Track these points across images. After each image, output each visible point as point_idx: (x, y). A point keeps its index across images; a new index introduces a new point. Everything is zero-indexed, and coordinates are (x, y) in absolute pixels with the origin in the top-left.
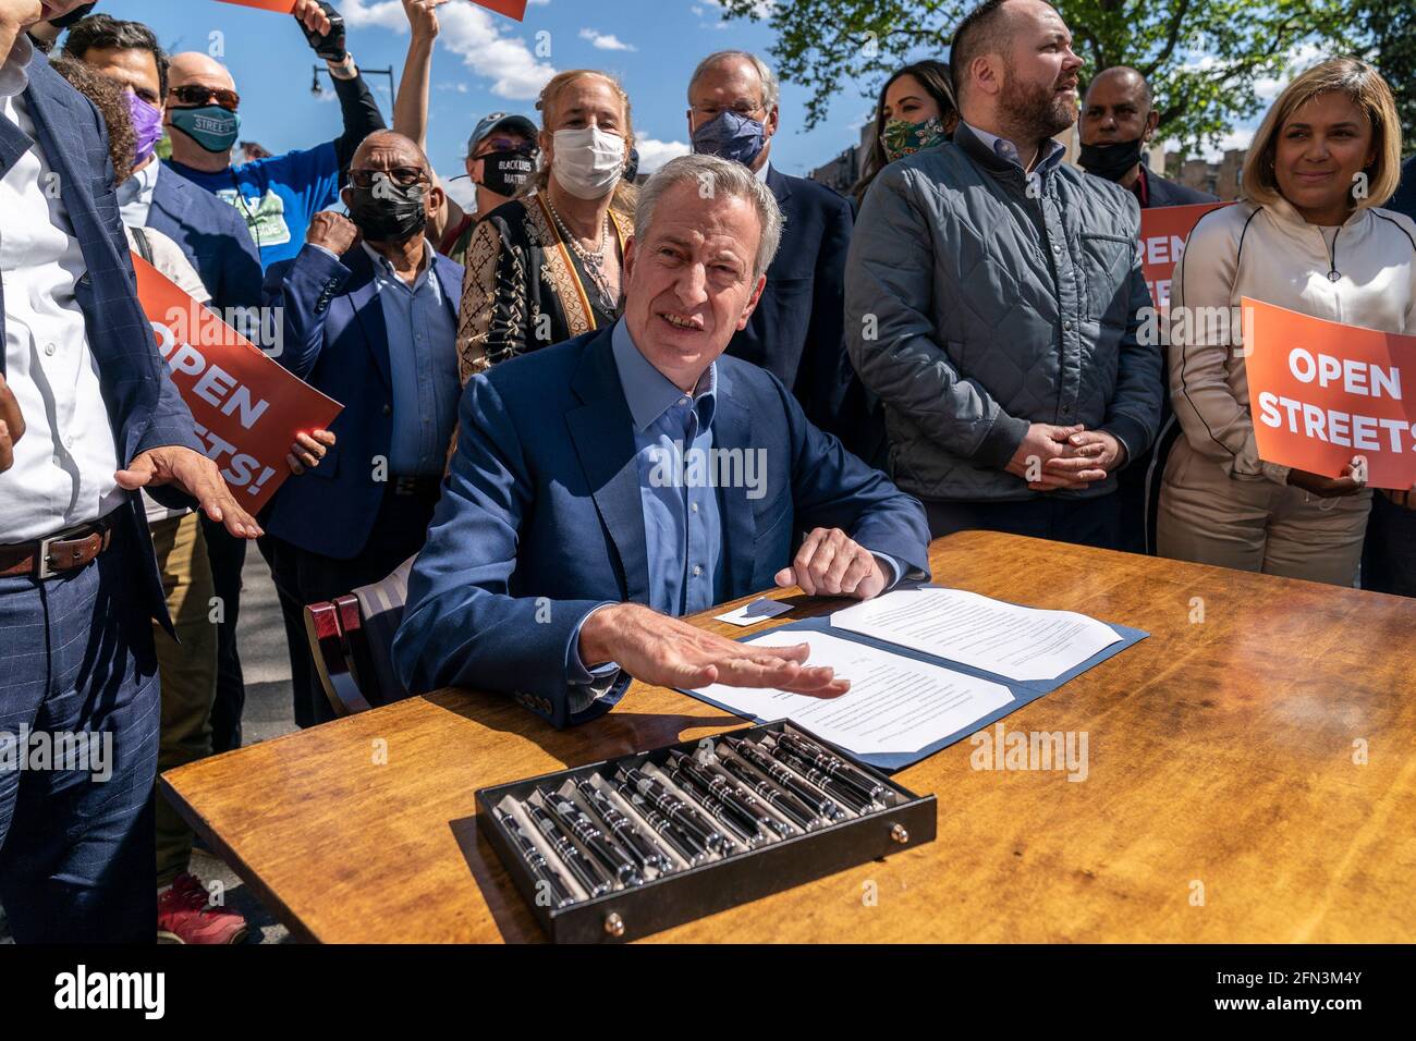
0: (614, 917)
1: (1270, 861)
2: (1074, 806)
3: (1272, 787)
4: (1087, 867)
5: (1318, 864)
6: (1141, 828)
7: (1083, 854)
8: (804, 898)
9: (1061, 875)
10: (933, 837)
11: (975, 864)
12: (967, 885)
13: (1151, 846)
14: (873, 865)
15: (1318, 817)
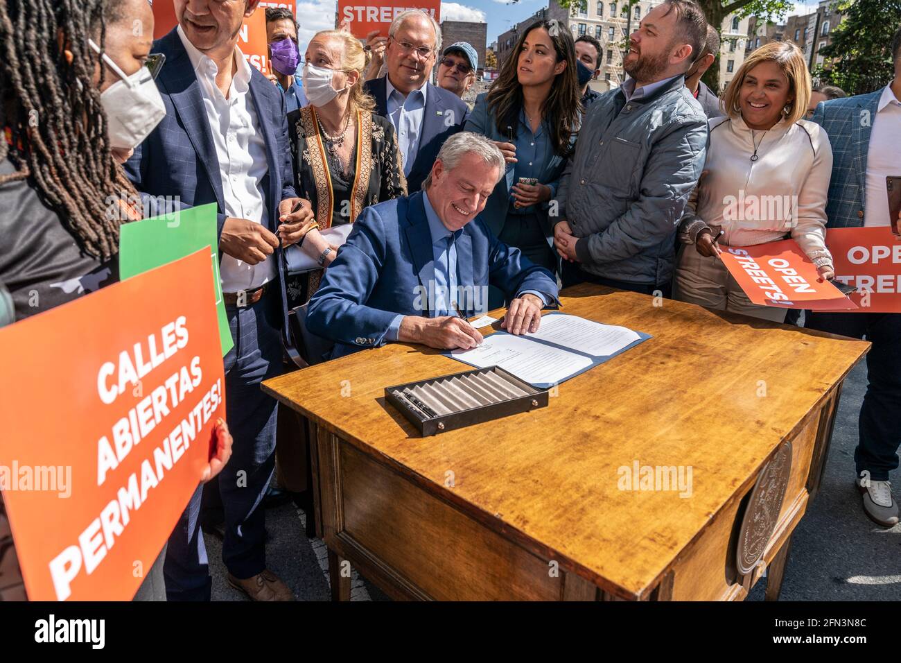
0: (440, 424)
1: (661, 414)
2: (599, 397)
3: (673, 392)
4: (598, 414)
5: (677, 414)
6: (621, 403)
7: (598, 411)
8: (500, 423)
9: (588, 417)
10: (547, 405)
11: (560, 413)
12: (557, 419)
13: (622, 409)
14: (525, 413)
15: (684, 401)
